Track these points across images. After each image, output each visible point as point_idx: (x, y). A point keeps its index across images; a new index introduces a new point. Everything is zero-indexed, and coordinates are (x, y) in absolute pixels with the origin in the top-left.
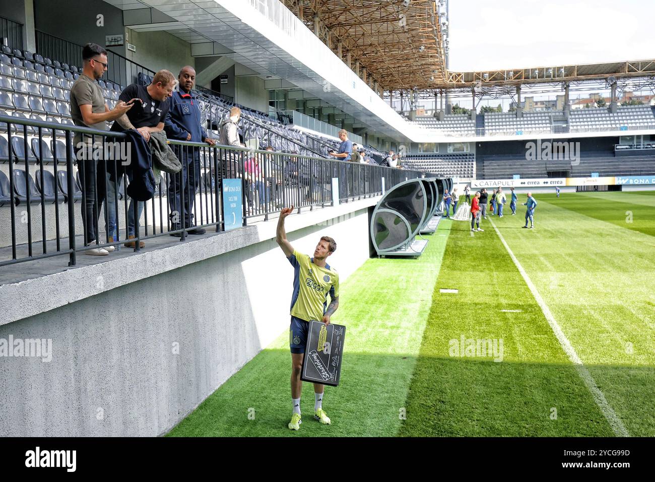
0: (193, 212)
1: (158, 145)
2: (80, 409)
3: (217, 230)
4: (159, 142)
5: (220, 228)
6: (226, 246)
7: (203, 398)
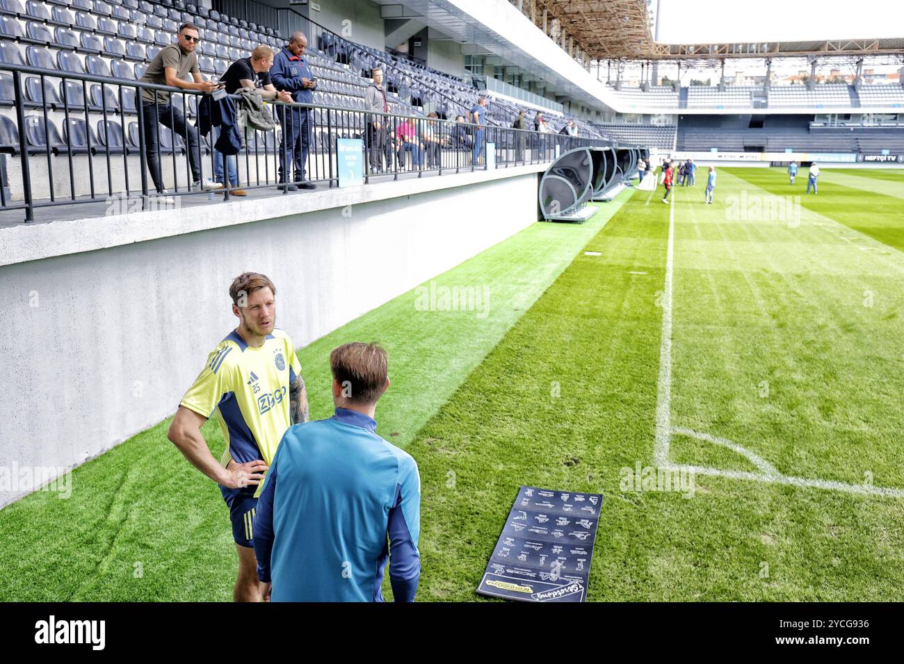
0: (306, 168)
1: (250, 104)
2: (163, 337)
3: (331, 185)
4: (251, 101)
5: (333, 183)
6: (338, 200)
7: (315, 337)
